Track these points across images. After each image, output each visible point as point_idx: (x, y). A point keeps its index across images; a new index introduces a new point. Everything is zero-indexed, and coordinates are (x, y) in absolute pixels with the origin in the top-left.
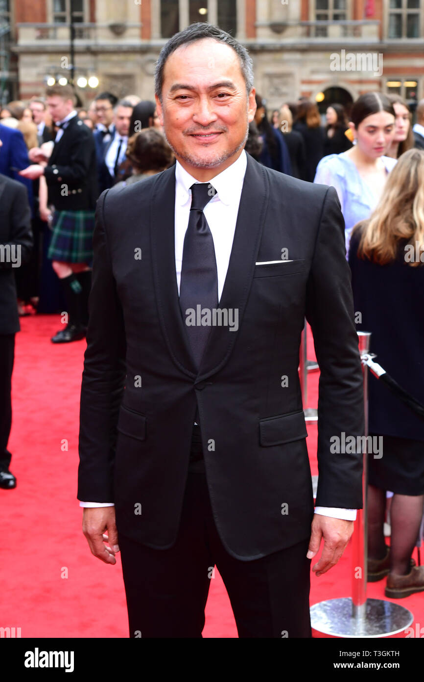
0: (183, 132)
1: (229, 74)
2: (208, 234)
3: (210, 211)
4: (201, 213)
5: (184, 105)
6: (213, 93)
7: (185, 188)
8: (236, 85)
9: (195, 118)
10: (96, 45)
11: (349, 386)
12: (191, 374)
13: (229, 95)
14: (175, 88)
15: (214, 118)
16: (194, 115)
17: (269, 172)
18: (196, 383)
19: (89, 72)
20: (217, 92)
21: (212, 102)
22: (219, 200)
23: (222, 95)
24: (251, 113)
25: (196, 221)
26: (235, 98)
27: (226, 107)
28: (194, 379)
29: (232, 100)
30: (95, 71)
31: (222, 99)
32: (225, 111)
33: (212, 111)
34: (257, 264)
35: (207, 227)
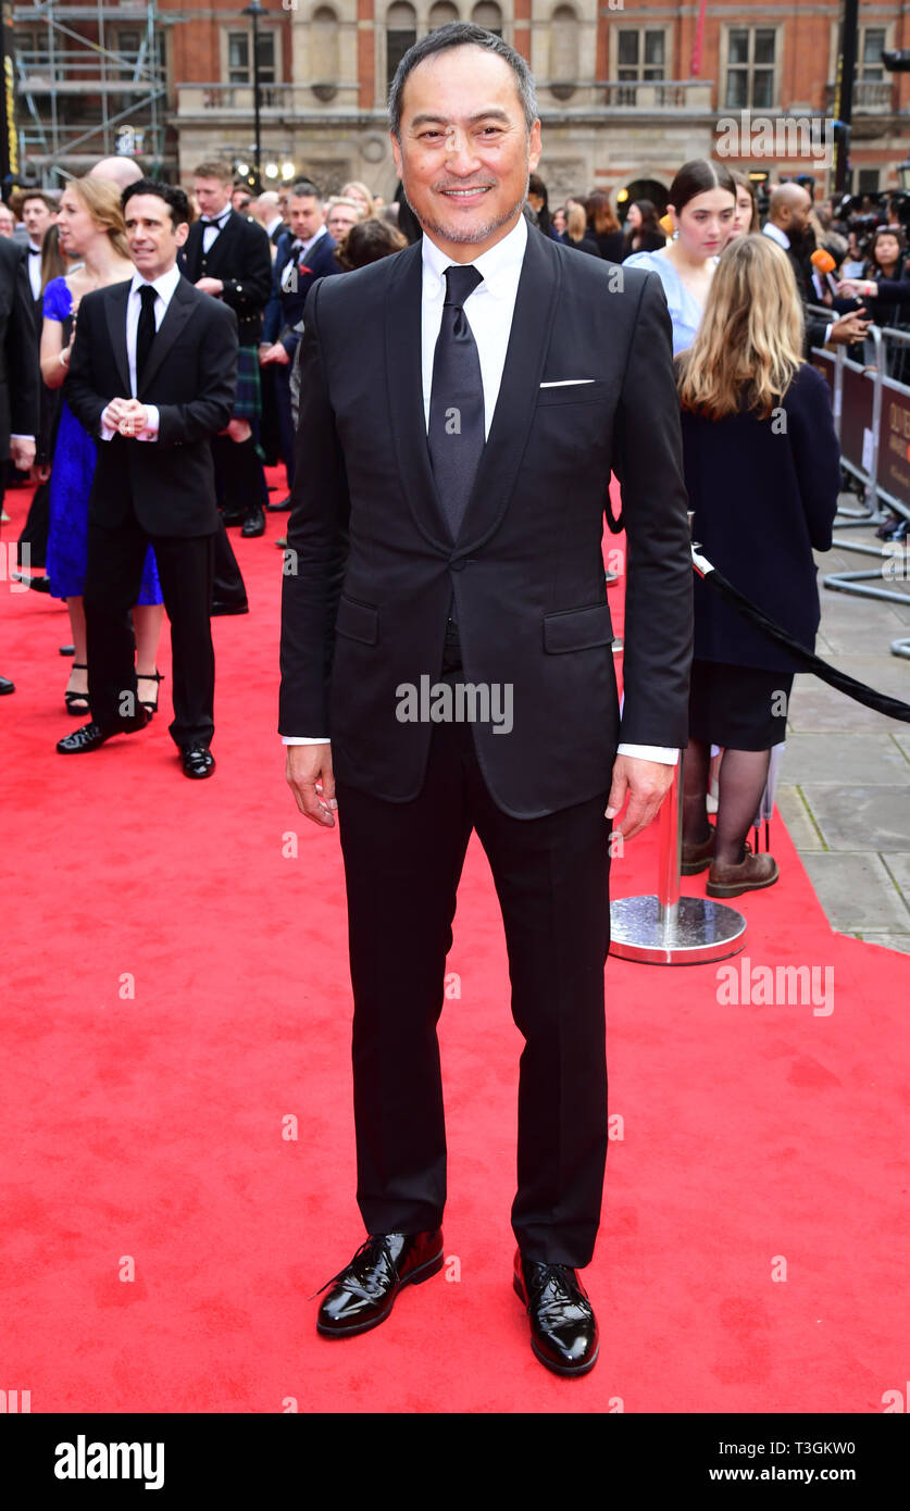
0: (432, 188)
1: (498, 98)
2: (470, 342)
3: (473, 307)
4: (460, 310)
5: (431, 147)
6: (476, 127)
7: (435, 272)
8: (509, 116)
9: (449, 166)
10: (293, 117)
11: (669, 569)
12: (443, 547)
13: (500, 130)
14: (418, 122)
15: (476, 165)
16: (446, 161)
17: (561, 251)
18: (452, 559)
19: (282, 156)
20: (483, 127)
21: (474, 142)
22: (487, 291)
23: (490, 131)
24: (534, 160)
25: (454, 320)
26: (507, 135)
27: (495, 149)
28: (450, 555)
29: (503, 138)
30: (291, 153)
31: (490, 136)
32: (494, 156)
33: (474, 154)
34: (543, 385)
35: (468, 332)
